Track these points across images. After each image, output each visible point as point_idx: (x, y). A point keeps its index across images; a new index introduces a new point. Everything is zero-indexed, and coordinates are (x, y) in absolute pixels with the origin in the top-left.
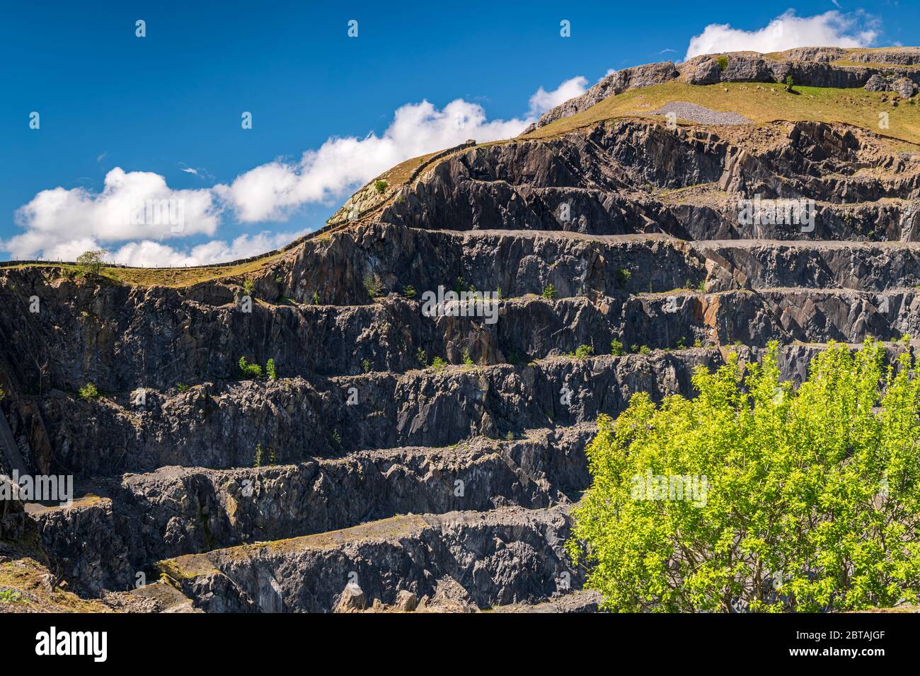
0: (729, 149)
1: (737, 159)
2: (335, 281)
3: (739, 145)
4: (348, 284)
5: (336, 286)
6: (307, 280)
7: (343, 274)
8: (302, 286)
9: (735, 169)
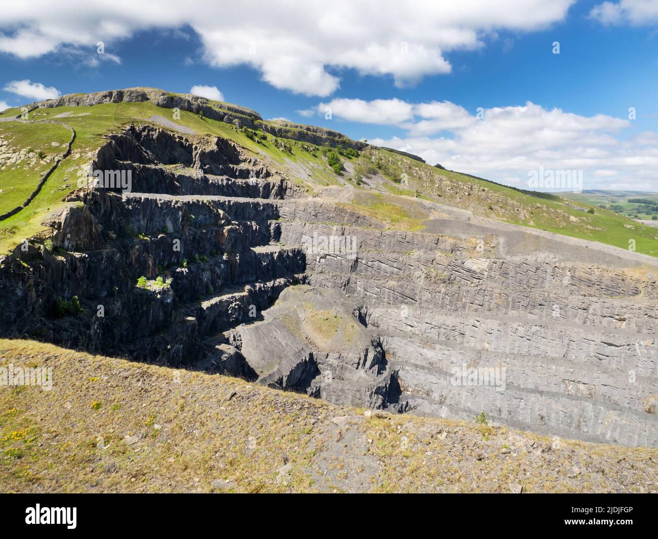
0: (194, 147)
1: (198, 153)
2: (87, 234)
3: (198, 145)
4: (94, 236)
5: (87, 238)
6: (71, 235)
7: (91, 229)
8: (68, 239)
9: (197, 158)
